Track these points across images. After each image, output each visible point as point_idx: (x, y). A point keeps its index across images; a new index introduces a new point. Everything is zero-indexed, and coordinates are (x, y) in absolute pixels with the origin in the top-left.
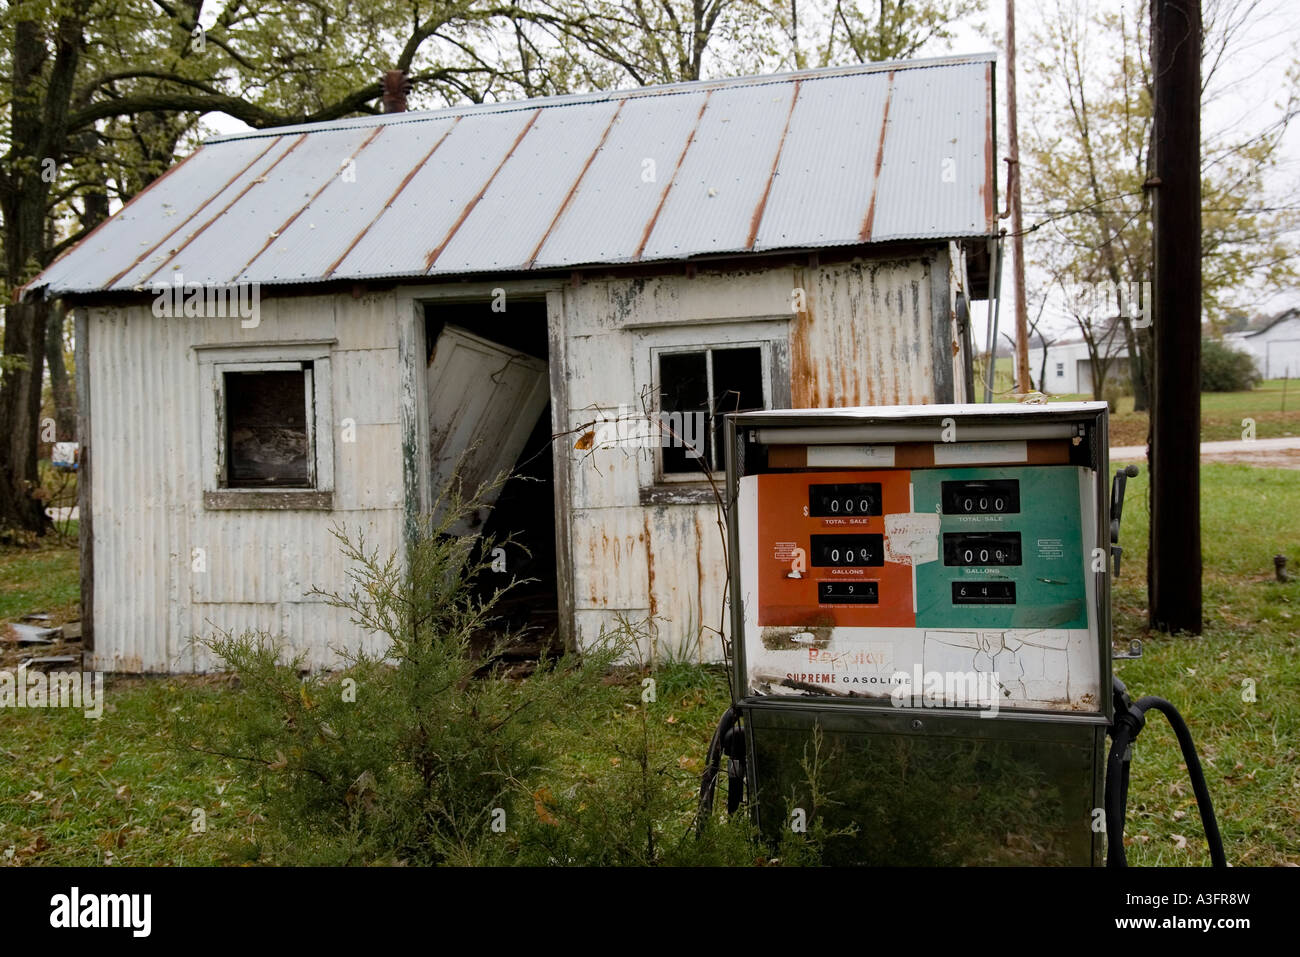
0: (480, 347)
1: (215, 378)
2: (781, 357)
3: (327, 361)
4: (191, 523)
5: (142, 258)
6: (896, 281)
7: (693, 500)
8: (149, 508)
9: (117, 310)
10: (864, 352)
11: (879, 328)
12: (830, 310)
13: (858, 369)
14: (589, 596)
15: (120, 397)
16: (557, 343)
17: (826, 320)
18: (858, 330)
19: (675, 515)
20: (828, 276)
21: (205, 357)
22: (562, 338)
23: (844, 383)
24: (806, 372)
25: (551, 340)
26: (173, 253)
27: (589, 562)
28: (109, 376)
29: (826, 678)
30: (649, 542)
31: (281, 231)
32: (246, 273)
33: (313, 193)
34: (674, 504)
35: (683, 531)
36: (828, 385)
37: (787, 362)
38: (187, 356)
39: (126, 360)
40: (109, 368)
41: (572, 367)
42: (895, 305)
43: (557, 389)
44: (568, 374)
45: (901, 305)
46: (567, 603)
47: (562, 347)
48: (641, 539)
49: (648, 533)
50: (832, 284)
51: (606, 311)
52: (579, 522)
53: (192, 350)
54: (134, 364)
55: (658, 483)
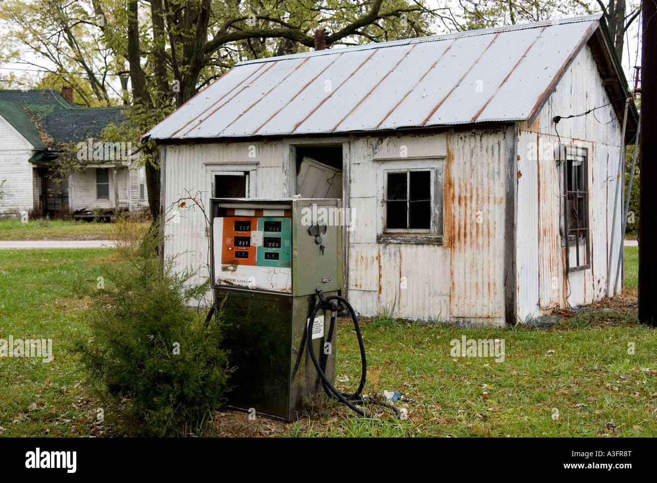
0: (321, 167)
1: (212, 178)
2: (439, 176)
3: (255, 171)
4: (200, 242)
5: (189, 123)
6: (490, 141)
7: (399, 242)
8: (185, 234)
9: (176, 146)
10: (476, 175)
11: (483, 163)
12: (461, 154)
13: (473, 183)
14: (354, 284)
15: (176, 184)
16: (346, 166)
17: (459, 159)
18: (473, 164)
19: (392, 248)
20: (461, 138)
21: (209, 168)
22: (348, 164)
23: (466, 189)
24: (450, 184)
25: (344, 165)
26: (201, 121)
27: (355, 268)
28: (173, 176)
29: (234, 280)
30: (380, 260)
31: (245, 112)
32: (224, 132)
33: (265, 93)
34: (390, 243)
35: (395, 256)
36: (459, 190)
37: (442, 178)
38: (202, 167)
39: (179, 168)
40: (173, 172)
41: (352, 177)
42: (490, 152)
43: (345, 187)
44: (350, 181)
45: (493, 152)
46: (345, 286)
47: (348, 168)
48: (377, 259)
49: (380, 256)
50: (463, 142)
51: (367, 152)
52: (351, 249)
53: (204, 165)
54: (182, 170)
55: (385, 233)
